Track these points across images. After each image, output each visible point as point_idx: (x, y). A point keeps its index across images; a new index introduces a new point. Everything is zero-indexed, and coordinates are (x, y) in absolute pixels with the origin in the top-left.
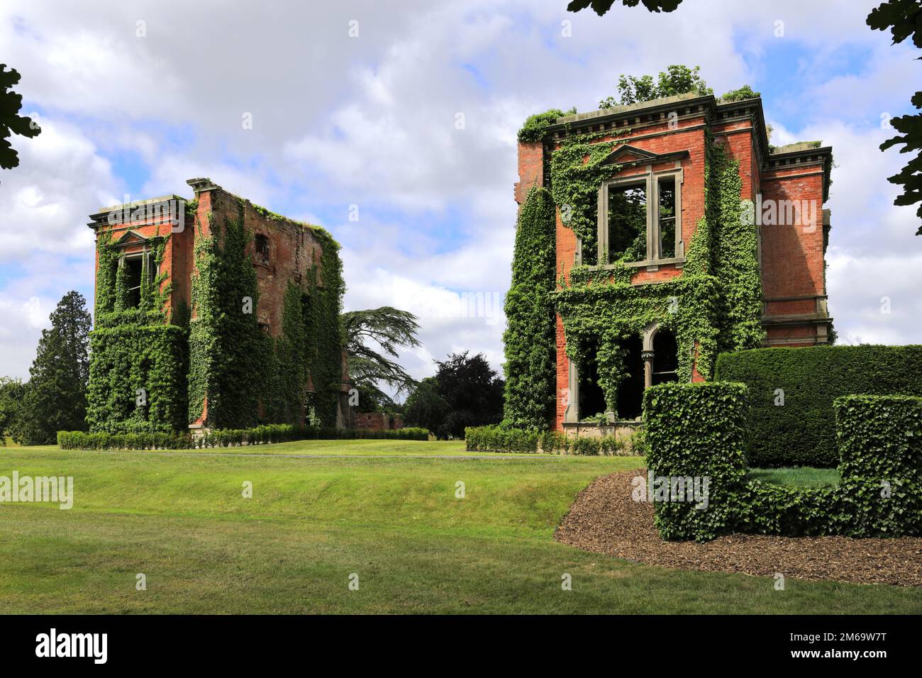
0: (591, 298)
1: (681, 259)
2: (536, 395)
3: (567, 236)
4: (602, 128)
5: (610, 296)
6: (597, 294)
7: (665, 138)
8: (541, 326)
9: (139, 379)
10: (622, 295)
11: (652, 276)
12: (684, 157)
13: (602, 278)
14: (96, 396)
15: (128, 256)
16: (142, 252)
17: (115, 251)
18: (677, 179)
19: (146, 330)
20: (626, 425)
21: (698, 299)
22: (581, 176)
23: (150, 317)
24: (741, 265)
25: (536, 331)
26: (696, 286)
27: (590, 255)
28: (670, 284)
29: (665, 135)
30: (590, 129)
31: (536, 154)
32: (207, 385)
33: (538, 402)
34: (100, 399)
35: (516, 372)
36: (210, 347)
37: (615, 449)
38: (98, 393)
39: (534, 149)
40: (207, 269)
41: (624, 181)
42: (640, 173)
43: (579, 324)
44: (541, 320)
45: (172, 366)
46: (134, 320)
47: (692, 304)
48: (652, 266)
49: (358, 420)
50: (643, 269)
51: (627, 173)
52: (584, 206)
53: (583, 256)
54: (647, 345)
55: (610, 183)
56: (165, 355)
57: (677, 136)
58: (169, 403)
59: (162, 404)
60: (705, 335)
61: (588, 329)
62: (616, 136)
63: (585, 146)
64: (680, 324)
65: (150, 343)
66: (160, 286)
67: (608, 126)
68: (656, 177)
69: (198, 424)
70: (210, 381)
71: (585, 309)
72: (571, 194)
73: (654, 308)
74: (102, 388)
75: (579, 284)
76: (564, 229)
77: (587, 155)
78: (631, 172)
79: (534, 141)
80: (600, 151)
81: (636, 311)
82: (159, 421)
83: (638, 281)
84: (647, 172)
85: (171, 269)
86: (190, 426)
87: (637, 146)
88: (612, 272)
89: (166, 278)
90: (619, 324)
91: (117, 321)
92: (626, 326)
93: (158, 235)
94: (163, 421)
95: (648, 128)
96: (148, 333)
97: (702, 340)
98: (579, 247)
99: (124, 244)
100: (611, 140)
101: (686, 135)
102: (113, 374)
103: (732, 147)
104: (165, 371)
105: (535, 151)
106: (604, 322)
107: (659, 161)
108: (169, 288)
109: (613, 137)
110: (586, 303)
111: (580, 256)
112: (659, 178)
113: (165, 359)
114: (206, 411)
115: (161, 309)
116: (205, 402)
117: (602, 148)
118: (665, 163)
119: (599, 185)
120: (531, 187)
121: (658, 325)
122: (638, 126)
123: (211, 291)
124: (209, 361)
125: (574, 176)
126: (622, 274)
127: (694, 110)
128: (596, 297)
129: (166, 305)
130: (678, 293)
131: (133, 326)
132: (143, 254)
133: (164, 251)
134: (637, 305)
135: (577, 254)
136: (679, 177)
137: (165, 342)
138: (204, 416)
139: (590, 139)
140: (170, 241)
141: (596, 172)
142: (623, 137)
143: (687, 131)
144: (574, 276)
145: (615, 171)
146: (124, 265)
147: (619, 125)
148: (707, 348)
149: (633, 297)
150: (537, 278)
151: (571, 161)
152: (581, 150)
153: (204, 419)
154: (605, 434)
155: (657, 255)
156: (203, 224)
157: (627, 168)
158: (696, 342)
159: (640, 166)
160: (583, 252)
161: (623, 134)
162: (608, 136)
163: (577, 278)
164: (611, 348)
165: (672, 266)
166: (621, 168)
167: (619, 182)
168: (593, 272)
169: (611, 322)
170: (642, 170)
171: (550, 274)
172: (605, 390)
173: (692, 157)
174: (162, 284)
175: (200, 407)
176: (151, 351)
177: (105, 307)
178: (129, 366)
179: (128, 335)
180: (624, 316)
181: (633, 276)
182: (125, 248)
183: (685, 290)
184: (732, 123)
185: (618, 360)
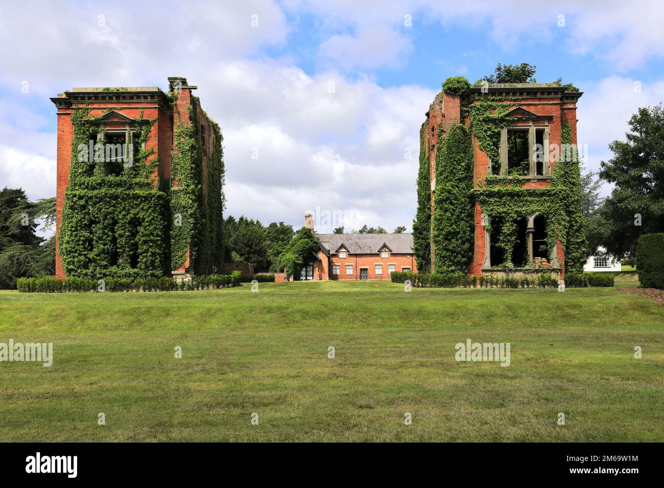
0: (499, 195)
1: (550, 177)
2: (462, 252)
3: (482, 156)
4: (504, 94)
5: (512, 195)
6: (504, 193)
7: (539, 107)
8: (465, 210)
9: (127, 234)
10: (519, 195)
11: (533, 185)
12: (550, 119)
13: (505, 183)
14: (77, 247)
15: (108, 131)
16: (126, 130)
17: (94, 125)
18: (546, 131)
19: (133, 194)
20: (521, 271)
21: (561, 200)
22: (493, 121)
23: (136, 184)
24: (574, 183)
25: (461, 213)
26: (560, 192)
27: (496, 169)
28: (546, 190)
29: (539, 105)
30: (497, 94)
31: (456, 102)
32: (189, 240)
33: (463, 256)
34: (82, 250)
35: (449, 237)
36: (192, 211)
37: (528, 284)
38: (79, 245)
39: (454, 99)
40: (189, 150)
41: (517, 128)
42: (526, 125)
43: (492, 210)
44: (466, 206)
45: (161, 225)
46: (119, 185)
47: (557, 203)
48: (534, 179)
49: (228, 268)
50: (528, 180)
51: (518, 123)
52: (494, 140)
53: (492, 170)
54: (531, 224)
55: (508, 128)
56: (155, 215)
57: (545, 106)
58: (159, 254)
59: (153, 254)
60: (564, 220)
61: (498, 213)
62: (511, 100)
63: (494, 104)
64: (551, 213)
65: (138, 205)
66: (146, 159)
67: (507, 94)
68: (535, 128)
69: (182, 271)
70: (192, 237)
71: (496, 201)
72: (486, 131)
73: (535, 203)
74: (82, 241)
75: (491, 186)
76: (481, 151)
77: (495, 109)
78: (521, 123)
79: (455, 94)
80: (502, 107)
81: (525, 204)
82: (151, 268)
83: (525, 187)
84: (530, 124)
85: (157, 147)
86: (173, 272)
87: (524, 108)
88: (511, 180)
89: (152, 153)
90: (517, 212)
91: (100, 185)
92: (520, 212)
93: (142, 117)
94: (154, 268)
95: (529, 99)
96: (136, 197)
97: (563, 223)
98: (490, 164)
99: (107, 121)
100: (509, 103)
101: (551, 106)
102: (97, 229)
103: (567, 116)
104: (155, 228)
105: (455, 101)
106: (508, 210)
107: (537, 119)
108: (156, 162)
109: (510, 101)
110: (497, 198)
111: (491, 169)
112: (537, 130)
113: (156, 218)
114: (188, 260)
115: (147, 177)
116: (188, 254)
117: (503, 107)
118: (539, 121)
119: (502, 128)
120: (452, 122)
121: (537, 213)
122: (525, 97)
123: (192, 167)
124: (192, 222)
125: (488, 121)
126: (517, 182)
127: (556, 93)
128: (504, 195)
129: (153, 175)
130: (550, 195)
131: (119, 190)
132: (126, 132)
133: (150, 131)
134: (527, 201)
135: (489, 168)
136: (547, 130)
137: (155, 205)
138: (187, 264)
139: (497, 100)
140: (156, 124)
141: (502, 120)
142: (515, 102)
143: (551, 104)
144: (489, 181)
145: (513, 122)
146: (104, 139)
147: (514, 94)
148: (565, 227)
149: (525, 196)
150: (460, 180)
151: (485, 111)
152: (491, 106)
153: (187, 267)
154: (508, 275)
155: (536, 173)
156: (182, 114)
157: (520, 120)
158: (560, 224)
159: (527, 121)
160: (492, 167)
161: (515, 100)
162: (508, 100)
163: (490, 182)
164: (512, 225)
165: (544, 180)
166: (516, 120)
167: (514, 128)
168: (500, 179)
169: (513, 209)
170: (527, 123)
171: (469, 178)
172: (507, 250)
173: (554, 120)
174: (148, 158)
175: (184, 257)
176: (139, 212)
177: (85, 172)
178: (115, 222)
179: (115, 197)
180: (518, 207)
181: (524, 184)
182: (106, 124)
183: (554, 195)
184: (567, 103)
185: (515, 232)
